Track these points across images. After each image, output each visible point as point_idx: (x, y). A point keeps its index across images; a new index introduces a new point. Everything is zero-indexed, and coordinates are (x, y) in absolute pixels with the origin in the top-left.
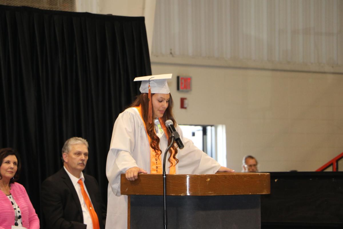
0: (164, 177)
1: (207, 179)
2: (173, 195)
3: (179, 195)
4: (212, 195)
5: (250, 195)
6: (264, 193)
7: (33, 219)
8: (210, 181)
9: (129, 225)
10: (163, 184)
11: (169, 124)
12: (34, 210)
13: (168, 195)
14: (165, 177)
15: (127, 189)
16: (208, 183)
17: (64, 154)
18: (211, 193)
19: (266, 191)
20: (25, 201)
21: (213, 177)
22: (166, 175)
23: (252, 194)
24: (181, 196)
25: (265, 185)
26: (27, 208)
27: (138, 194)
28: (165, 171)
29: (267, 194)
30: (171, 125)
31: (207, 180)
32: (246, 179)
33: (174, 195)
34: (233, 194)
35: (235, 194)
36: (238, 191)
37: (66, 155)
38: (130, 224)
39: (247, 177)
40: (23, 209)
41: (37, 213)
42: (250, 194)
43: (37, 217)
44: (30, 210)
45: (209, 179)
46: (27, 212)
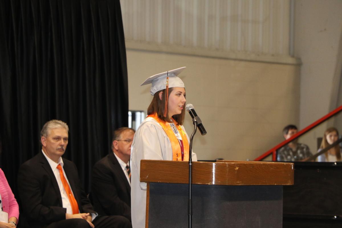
0: (190, 165)
1: (235, 168)
2: (199, 183)
3: (207, 184)
4: (240, 185)
5: (276, 185)
6: (288, 184)
7: (13, 204)
8: (238, 170)
10: (188, 172)
11: (190, 109)
12: (13, 195)
13: (193, 183)
14: (190, 164)
15: (147, 176)
16: (236, 172)
17: (43, 138)
18: (239, 183)
19: (290, 182)
20: (5, 186)
21: (241, 166)
22: (192, 162)
23: (277, 184)
25: (289, 175)
26: (6, 193)
27: (160, 182)
28: (191, 158)
29: (292, 184)
30: (192, 110)
31: (235, 169)
32: (272, 168)
33: (201, 184)
34: (260, 184)
35: (261, 185)
36: (264, 182)
37: (44, 139)
38: (149, 213)
39: (273, 167)
40: (4, 194)
41: (15, 197)
42: (276, 184)
43: (16, 202)
44: (9, 194)
45: (237, 168)
46: (7, 197)
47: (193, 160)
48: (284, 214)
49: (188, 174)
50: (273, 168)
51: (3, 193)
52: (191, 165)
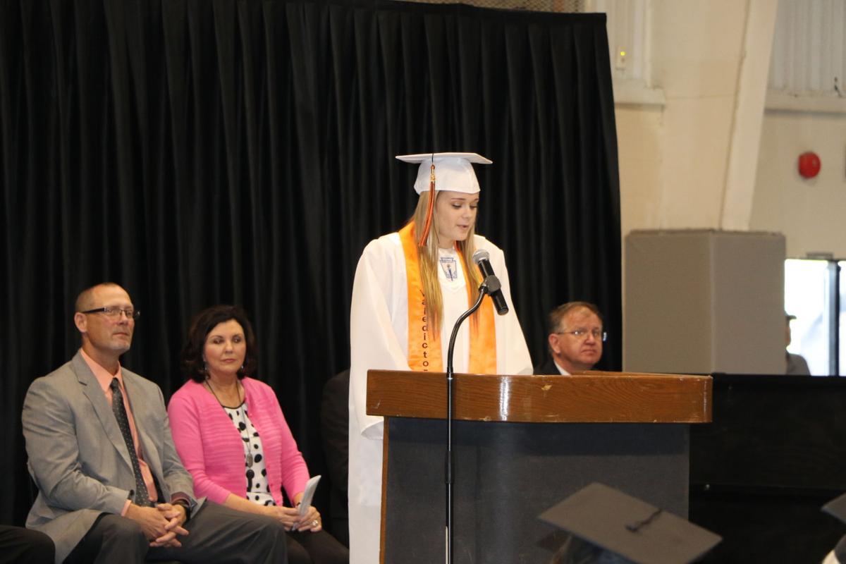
0: (448, 380)
1: (543, 386)
2: (466, 418)
3: (481, 419)
4: (556, 421)
5: (656, 423)
6: (691, 421)
7: (292, 463)
8: (549, 390)
9: (386, 482)
10: (446, 395)
11: (481, 259)
12: (294, 444)
13: (457, 418)
14: (450, 379)
15: (379, 404)
16: (545, 395)
18: (552, 418)
19: (697, 417)
21: (559, 381)
22: (453, 375)
23: (661, 421)
24: (482, 421)
25: (694, 401)
26: (276, 438)
27: (401, 415)
29: (701, 422)
30: (484, 261)
31: (543, 389)
32: (644, 388)
34: (612, 421)
35: (615, 421)
36: (624, 416)
39: (649, 385)
40: (267, 440)
42: (655, 421)
43: (301, 459)
44: (284, 442)
45: (548, 387)
46: (277, 447)
47: (454, 372)
48: (691, 487)
49: (446, 399)
50: (647, 386)
51: (267, 437)
52: (452, 381)
